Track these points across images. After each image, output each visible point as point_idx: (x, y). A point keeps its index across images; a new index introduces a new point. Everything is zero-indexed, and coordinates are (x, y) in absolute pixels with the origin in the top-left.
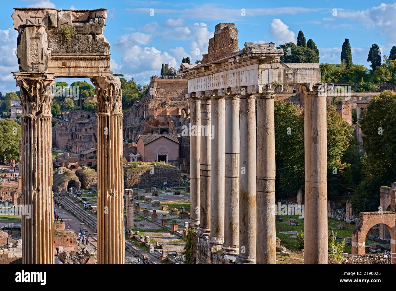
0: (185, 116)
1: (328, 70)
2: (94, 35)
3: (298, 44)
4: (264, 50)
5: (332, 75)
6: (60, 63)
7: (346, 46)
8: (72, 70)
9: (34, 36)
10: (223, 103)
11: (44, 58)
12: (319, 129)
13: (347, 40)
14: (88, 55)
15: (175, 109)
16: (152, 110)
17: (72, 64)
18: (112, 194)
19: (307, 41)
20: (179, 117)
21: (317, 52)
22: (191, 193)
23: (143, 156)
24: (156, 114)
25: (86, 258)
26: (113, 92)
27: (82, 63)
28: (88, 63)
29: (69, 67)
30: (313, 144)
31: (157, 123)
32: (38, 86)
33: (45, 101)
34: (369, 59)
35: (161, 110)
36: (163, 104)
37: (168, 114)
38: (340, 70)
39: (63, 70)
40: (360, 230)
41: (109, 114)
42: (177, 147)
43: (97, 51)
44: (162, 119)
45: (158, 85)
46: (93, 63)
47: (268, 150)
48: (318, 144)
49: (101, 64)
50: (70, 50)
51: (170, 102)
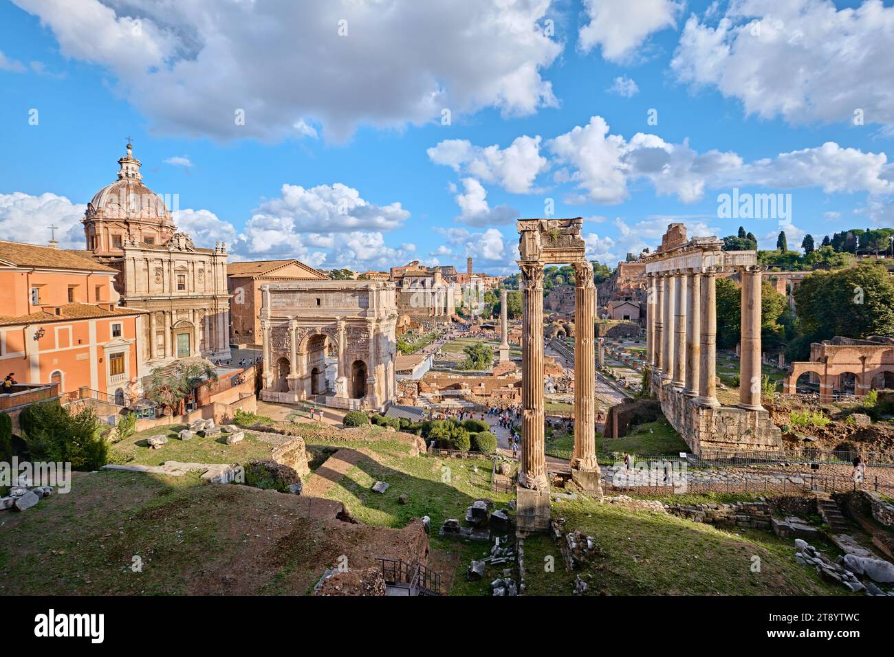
0: (645, 289)
1: (765, 255)
2: (573, 235)
3: (739, 236)
4: (707, 242)
5: (769, 259)
6: (549, 255)
7: (782, 237)
8: (558, 259)
9: (531, 237)
10: (673, 280)
11: (538, 251)
12: (754, 299)
13: (782, 233)
14: (569, 248)
15: (637, 283)
16: (620, 285)
17: (558, 255)
18: (585, 342)
19: (747, 234)
20: (640, 289)
21: (756, 242)
22: (647, 342)
23: (612, 315)
24: (622, 288)
25: (569, 382)
26: (587, 273)
27: (564, 254)
28: (569, 254)
29: (555, 257)
30: (749, 310)
31: (623, 294)
32: (534, 270)
33: (538, 279)
34: (804, 245)
35: (626, 285)
36: (628, 281)
37: (632, 287)
38: (776, 254)
39: (551, 259)
40: (791, 375)
41: (584, 288)
42: (638, 310)
43: (576, 246)
44: (626, 291)
45: (624, 267)
46: (573, 254)
47: (710, 314)
48: (753, 311)
49: (578, 254)
50: (556, 245)
51: (633, 279)
